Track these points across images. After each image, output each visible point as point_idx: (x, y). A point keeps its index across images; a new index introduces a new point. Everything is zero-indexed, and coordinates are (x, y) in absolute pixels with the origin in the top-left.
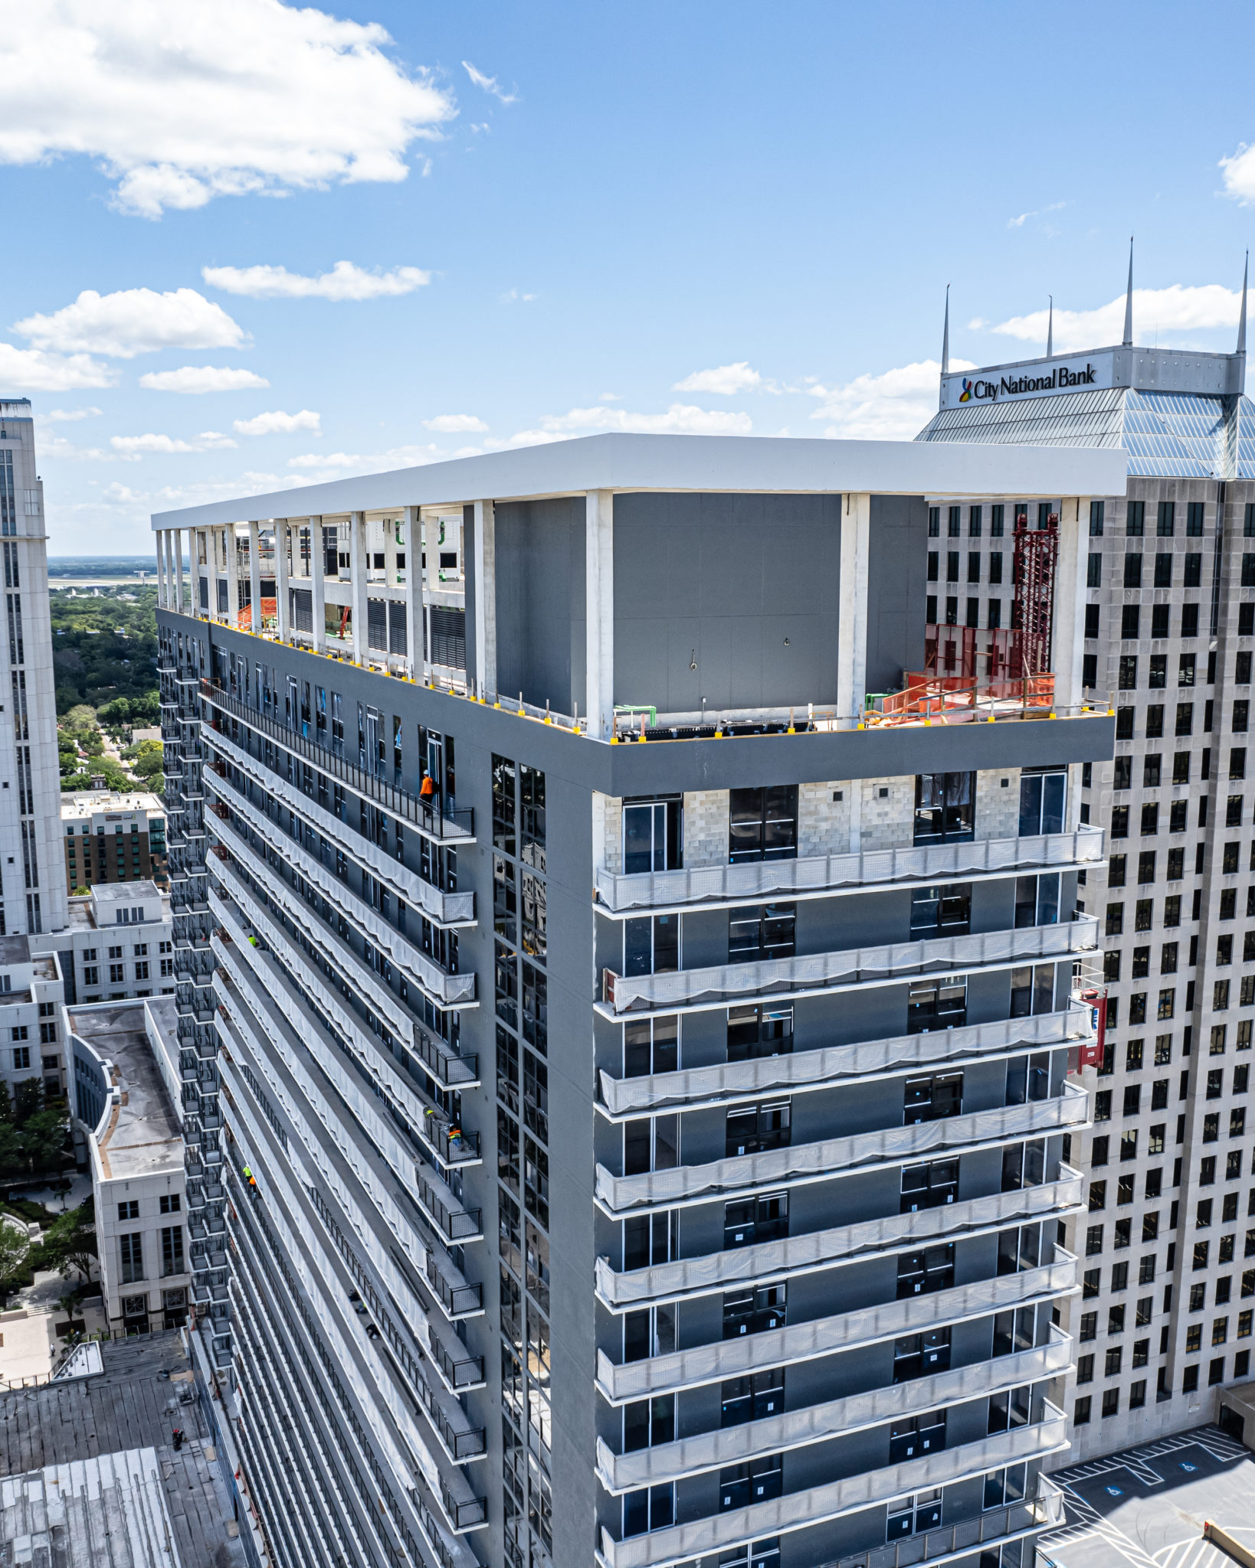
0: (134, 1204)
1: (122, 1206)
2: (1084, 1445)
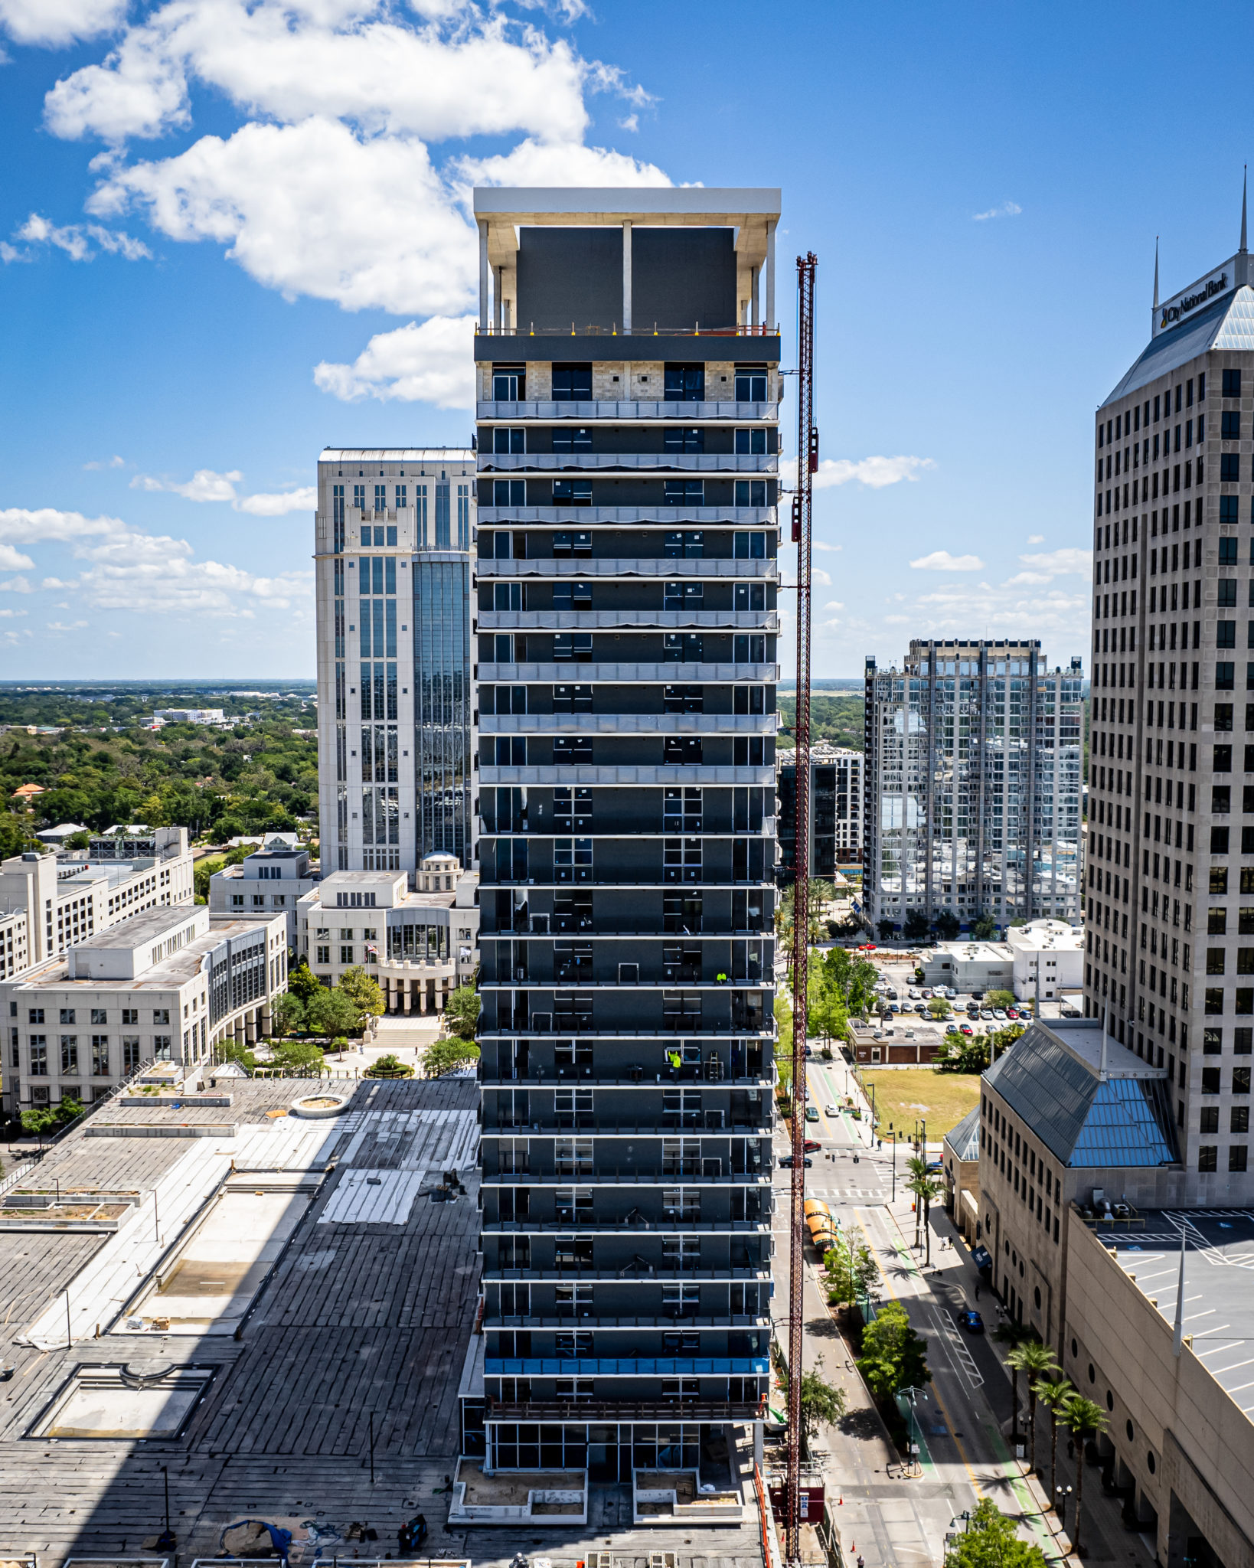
2: (1209, 1192)
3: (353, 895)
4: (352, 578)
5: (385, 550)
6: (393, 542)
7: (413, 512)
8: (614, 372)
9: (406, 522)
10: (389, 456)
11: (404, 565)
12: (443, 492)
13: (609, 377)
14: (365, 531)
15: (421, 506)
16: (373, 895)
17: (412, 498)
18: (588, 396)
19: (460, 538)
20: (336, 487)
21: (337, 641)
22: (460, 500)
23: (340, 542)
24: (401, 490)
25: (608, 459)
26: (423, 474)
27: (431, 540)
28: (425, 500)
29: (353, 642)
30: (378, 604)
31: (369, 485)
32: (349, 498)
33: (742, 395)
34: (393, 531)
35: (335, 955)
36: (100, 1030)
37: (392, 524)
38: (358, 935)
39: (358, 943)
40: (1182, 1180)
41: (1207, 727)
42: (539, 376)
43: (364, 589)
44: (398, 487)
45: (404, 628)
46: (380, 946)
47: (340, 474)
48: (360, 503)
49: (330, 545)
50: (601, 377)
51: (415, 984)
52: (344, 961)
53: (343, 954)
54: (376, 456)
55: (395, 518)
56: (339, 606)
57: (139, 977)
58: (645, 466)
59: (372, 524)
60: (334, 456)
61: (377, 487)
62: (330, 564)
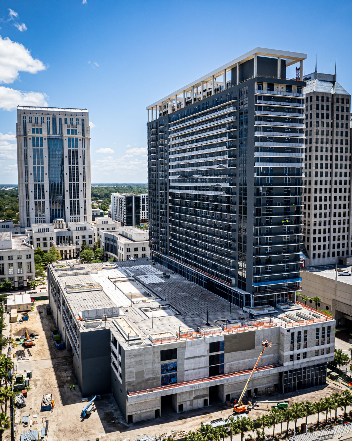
0: (130, 249)
1: (127, 249)
2: (314, 263)
3: (42, 229)
4: (30, 143)
5: (39, 135)
6: (41, 133)
7: (46, 125)
8: (277, 86)
9: (44, 127)
10: (37, 109)
11: (45, 139)
12: (54, 119)
13: (277, 87)
14: (33, 129)
15: (48, 123)
16: (48, 229)
17: (46, 121)
18: (273, 90)
19: (60, 132)
20: (24, 117)
21: (25, 160)
22: (59, 122)
23: (25, 133)
24: (43, 119)
25: (279, 103)
26: (48, 114)
27: (51, 133)
28: (49, 121)
29: (31, 161)
30: (38, 150)
31: (34, 116)
32: (28, 120)
33: (298, 92)
34: (41, 130)
35: (42, 245)
36: (11, 262)
37: (41, 128)
38: (48, 239)
39: (48, 242)
40: (310, 261)
41: (313, 168)
42: (265, 86)
43: (34, 146)
44: (42, 118)
45: (46, 157)
46: (54, 242)
47: (24, 113)
48: (31, 122)
49: (22, 133)
50: (275, 87)
51: (66, 251)
52: (44, 246)
53: (44, 245)
54: (34, 109)
55: (42, 126)
56: (26, 151)
57: (12, 248)
58: (285, 105)
59: (35, 127)
60: (22, 108)
61: (36, 117)
62: (22, 138)
